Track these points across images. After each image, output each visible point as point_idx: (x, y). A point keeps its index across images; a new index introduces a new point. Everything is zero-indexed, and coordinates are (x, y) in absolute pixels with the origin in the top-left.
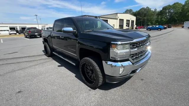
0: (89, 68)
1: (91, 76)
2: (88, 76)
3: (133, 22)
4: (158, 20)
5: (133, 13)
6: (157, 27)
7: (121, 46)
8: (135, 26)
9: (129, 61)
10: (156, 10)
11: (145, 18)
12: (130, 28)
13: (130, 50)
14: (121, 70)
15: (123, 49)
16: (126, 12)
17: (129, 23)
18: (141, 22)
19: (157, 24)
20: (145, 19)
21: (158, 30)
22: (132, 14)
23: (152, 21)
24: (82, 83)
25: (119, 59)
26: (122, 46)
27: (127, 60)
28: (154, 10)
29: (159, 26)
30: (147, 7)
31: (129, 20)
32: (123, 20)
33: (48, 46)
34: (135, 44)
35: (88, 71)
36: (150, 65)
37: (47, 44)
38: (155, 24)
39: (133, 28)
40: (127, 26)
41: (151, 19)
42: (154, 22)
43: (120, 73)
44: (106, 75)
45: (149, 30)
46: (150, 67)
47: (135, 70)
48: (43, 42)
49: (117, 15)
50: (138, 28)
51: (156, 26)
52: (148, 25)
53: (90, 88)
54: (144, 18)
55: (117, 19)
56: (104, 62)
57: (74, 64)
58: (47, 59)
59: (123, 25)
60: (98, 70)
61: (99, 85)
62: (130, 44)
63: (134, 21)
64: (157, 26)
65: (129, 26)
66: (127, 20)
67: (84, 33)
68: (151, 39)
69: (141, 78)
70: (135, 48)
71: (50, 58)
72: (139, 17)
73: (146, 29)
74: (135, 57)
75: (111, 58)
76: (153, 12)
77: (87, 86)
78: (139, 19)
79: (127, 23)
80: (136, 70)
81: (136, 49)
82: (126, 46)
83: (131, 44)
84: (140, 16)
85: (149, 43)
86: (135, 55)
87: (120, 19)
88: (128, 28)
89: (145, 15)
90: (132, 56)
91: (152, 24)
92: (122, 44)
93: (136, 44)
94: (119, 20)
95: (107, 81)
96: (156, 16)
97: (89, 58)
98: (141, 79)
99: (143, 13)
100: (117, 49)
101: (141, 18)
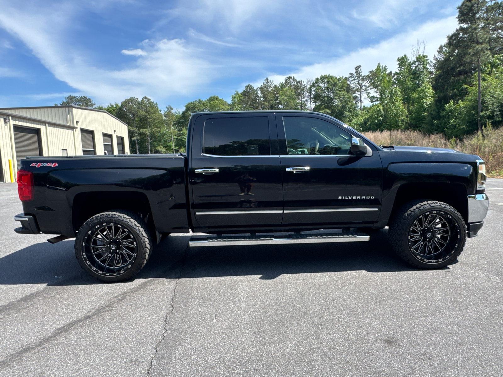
3: (121, 140)
4: (181, 140)
10: (170, 108)
11: (147, 131)
17: (112, 146)
20: (146, 134)
23: (167, 141)
28: (165, 110)
30: (145, 98)
31: (111, 136)
32: (92, 133)
41: (163, 135)
42: (172, 144)
49: (70, 113)
57: (366, 238)
59: (94, 152)
63: (123, 138)
66: (104, 135)
75: (478, 189)
79: (105, 145)
87: (83, 131)
94: (78, 131)
101: (134, 129)
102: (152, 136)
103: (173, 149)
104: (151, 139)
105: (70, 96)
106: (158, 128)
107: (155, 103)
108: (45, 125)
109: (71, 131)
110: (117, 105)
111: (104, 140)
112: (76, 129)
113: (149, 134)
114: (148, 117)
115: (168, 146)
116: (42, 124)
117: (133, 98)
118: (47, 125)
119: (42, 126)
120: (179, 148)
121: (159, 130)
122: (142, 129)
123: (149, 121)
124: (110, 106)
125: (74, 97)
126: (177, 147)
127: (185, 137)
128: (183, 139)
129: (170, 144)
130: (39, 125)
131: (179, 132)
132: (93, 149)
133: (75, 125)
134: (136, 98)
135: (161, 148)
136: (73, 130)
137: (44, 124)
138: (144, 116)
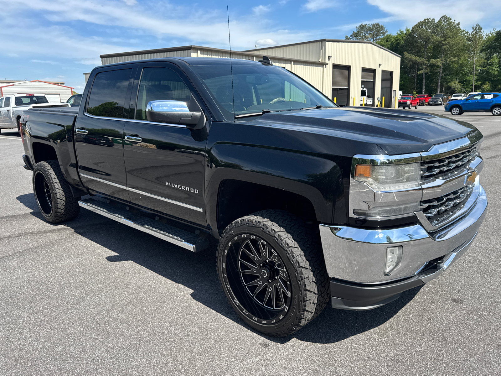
0: (256, 258)
1: (265, 288)
2: (253, 289)
3: (388, 76)
4: (488, 72)
5: (388, 39)
6: (489, 101)
7: (390, 168)
8: (398, 95)
9: (418, 226)
10: (478, 29)
11: (439, 62)
12: (377, 102)
13: (422, 184)
14: (391, 257)
15: (398, 179)
16: (356, 35)
17: (374, 82)
18: (420, 77)
19: (487, 86)
20: (438, 66)
21: (491, 111)
22: (382, 45)
23: (466, 74)
24: (227, 319)
25: (379, 218)
26: (391, 170)
27: (412, 221)
28: (471, 31)
29: (495, 96)
30: (445, 17)
31: (374, 71)
32: (348, 68)
33: (53, 175)
34: (437, 164)
35: (254, 269)
36: (480, 248)
37: (49, 167)
38: (477, 88)
39: (388, 104)
40: (363, 94)
41: (462, 66)
42: (473, 78)
43: (388, 270)
44: (334, 279)
45: (456, 111)
46: (480, 257)
47: (436, 260)
48: (26, 159)
49: (323, 47)
50: (409, 102)
51: (482, 96)
52: (452, 91)
53: (262, 339)
54: (433, 61)
55: (323, 65)
56: (324, 230)
57: (190, 247)
58: (45, 232)
59: (348, 90)
60: (299, 260)
61: (303, 322)
62: (422, 164)
63: (391, 73)
64: (486, 97)
65: (371, 95)
66: (364, 70)
67: (237, 122)
68: (483, 143)
69: (455, 296)
70: (435, 176)
71: (62, 226)
72: (414, 58)
73: (442, 108)
74: (435, 211)
75: (352, 215)
76: (469, 40)
77: (250, 332)
78: (412, 67)
79: (363, 82)
80: (441, 259)
81: (439, 181)
82: (407, 168)
83: (423, 162)
84: (418, 54)
85: (477, 160)
86: (436, 203)
87: (335, 66)
88: (370, 102)
89: (437, 50)
90: (426, 205)
91: (466, 85)
92: (390, 163)
93: (440, 161)
94: (330, 68)
95: (337, 304)
96: (483, 55)
97: (260, 219)
98: (454, 300)
99: (427, 41)
100: (376, 180)
101: (422, 60)
102: (447, 68)
103: (472, 85)
104: (443, 72)
105: (362, 25)
106: (455, 57)
107: (457, 22)
108: (291, 64)
109: (320, 68)
110: (408, 30)
111: (363, 76)
112: (327, 65)
113: (441, 65)
114: (443, 44)
115: (466, 81)
116: (287, 62)
117: (428, 19)
118: (292, 63)
119: (287, 65)
120: (482, 84)
121: (456, 59)
122: (432, 60)
123: (444, 48)
124: (399, 33)
125: (366, 26)
126: (479, 83)
127: (494, 68)
128: (491, 71)
129: (468, 78)
130: (284, 63)
131: (486, 61)
132: (347, 87)
133: (327, 61)
134: (432, 18)
135: (455, 83)
136: (323, 67)
137: (290, 62)
138: (437, 41)
